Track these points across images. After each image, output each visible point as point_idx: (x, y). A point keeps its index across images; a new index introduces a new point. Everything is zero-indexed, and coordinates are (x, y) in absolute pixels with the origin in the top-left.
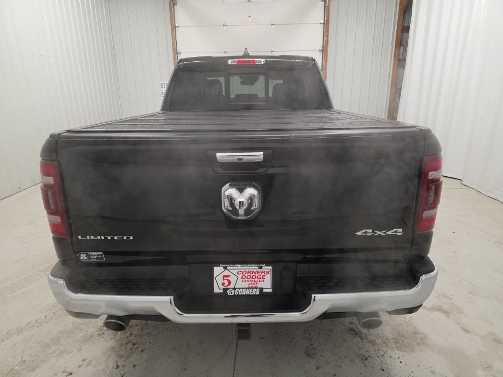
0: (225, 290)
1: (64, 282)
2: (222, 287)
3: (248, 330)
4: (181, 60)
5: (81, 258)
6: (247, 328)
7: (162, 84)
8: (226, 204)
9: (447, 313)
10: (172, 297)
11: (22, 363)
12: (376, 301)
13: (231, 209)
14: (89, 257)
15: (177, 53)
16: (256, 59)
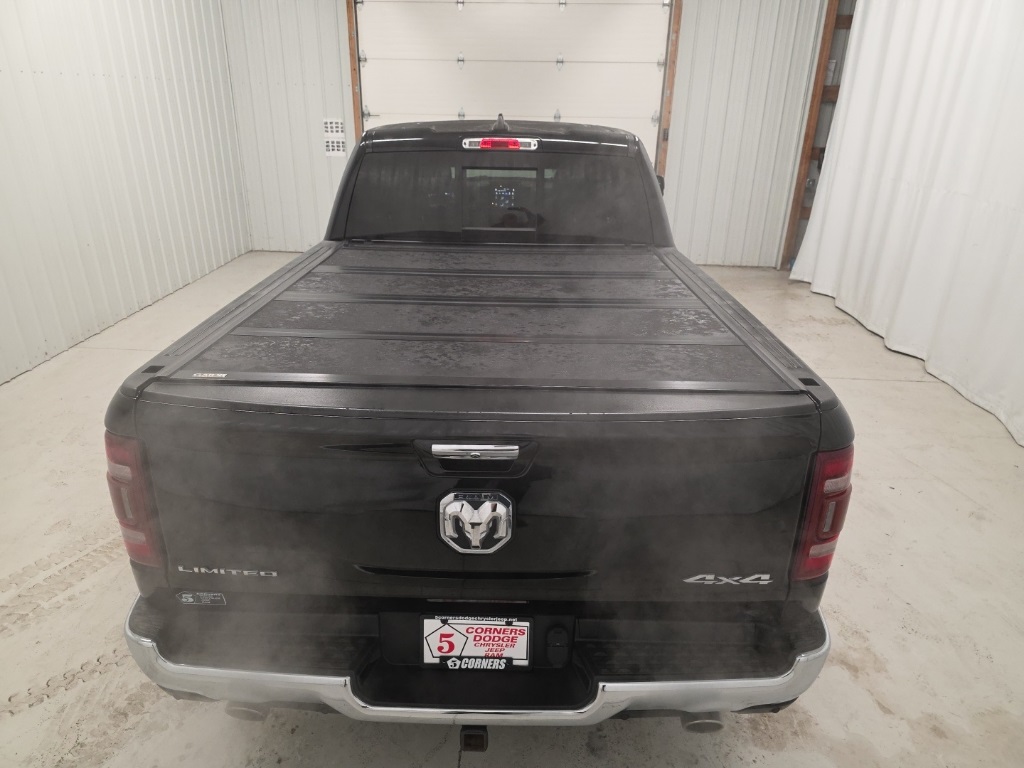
0: (444, 659)
1: (155, 644)
2: (439, 654)
3: (482, 737)
4: (369, 136)
5: (184, 600)
6: (481, 732)
7: (326, 123)
8: (448, 531)
9: (854, 669)
10: (348, 679)
11: (79, 747)
12: (713, 696)
13: (456, 536)
14: (198, 599)
15: (359, 61)
16: (520, 140)
